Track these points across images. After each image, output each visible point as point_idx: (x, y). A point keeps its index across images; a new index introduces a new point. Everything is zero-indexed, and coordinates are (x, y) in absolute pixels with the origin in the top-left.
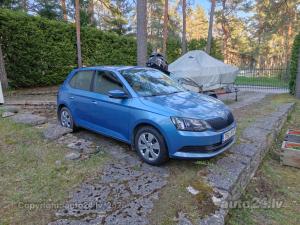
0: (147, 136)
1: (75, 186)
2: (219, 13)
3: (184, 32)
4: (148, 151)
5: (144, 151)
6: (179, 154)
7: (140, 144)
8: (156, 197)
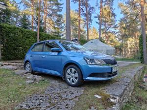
0: (71, 70)
1: (29, 95)
2: (103, 30)
3: (88, 35)
4: (71, 79)
5: (69, 79)
6: (89, 78)
7: (67, 75)
8: (77, 99)
